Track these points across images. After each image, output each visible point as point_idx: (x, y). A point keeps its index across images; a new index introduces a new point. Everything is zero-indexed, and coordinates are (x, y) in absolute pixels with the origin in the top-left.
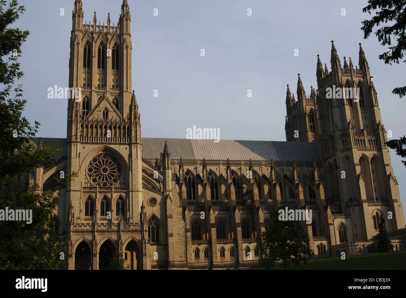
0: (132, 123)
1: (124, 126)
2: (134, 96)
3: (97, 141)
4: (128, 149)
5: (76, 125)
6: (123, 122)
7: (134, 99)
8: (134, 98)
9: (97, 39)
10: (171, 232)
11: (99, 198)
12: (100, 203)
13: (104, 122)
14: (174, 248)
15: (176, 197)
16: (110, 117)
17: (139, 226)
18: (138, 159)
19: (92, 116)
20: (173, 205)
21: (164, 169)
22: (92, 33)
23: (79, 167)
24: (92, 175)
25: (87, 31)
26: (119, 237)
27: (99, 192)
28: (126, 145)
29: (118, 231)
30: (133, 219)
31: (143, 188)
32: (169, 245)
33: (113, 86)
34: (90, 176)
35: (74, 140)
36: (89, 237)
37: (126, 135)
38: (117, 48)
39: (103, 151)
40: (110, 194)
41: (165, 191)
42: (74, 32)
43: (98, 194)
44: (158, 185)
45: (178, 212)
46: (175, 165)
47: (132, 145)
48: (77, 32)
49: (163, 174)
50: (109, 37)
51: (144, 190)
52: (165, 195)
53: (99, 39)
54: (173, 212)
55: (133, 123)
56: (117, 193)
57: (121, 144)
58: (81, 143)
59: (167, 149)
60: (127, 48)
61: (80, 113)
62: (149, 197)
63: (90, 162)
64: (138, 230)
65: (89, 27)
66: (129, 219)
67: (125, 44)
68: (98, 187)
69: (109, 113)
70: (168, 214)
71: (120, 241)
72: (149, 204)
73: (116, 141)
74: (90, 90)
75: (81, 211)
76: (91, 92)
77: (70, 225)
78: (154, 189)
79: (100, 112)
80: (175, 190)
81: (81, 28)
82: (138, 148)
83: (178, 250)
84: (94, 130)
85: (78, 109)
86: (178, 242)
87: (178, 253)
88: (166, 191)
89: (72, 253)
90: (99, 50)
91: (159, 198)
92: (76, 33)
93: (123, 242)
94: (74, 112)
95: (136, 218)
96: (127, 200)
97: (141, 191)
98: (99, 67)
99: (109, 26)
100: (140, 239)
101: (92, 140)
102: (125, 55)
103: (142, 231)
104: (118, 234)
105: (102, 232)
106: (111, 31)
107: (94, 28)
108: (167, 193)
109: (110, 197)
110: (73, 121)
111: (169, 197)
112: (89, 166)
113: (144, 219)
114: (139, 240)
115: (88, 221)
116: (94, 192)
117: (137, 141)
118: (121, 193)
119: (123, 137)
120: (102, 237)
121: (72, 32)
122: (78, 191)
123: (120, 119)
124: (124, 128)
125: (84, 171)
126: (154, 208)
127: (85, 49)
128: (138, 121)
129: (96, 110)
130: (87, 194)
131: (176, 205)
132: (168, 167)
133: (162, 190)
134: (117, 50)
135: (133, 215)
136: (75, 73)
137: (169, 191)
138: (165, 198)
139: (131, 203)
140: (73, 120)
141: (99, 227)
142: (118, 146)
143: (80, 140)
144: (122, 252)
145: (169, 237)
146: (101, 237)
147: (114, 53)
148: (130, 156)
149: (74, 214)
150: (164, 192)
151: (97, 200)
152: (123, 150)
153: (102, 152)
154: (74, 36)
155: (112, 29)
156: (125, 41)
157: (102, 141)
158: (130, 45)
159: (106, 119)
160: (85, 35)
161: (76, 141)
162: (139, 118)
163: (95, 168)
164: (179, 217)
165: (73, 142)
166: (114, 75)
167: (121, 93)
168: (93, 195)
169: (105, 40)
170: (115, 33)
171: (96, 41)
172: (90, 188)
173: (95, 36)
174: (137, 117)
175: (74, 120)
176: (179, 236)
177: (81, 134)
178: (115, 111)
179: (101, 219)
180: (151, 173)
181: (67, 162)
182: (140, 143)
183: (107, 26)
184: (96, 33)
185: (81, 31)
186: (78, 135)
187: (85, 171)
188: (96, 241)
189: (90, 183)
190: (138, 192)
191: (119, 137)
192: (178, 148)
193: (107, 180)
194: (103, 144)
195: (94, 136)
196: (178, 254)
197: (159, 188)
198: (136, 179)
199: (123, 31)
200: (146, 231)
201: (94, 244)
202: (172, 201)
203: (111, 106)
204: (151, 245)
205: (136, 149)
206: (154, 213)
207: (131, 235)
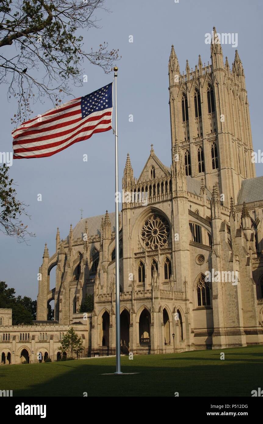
1: (166, 181)
4: (170, 206)
9: (191, 88)
10: (216, 293)
11: (148, 262)
12: (150, 267)
15: (226, 250)
16: (157, 175)
17: (150, 293)
18: (179, 214)
21: (212, 219)
22: (186, 84)
23: (130, 234)
24: (145, 239)
25: (181, 83)
27: (148, 256)
28: (168, 201)
30: (176, 282)
32: (213, 309)
34: (143, 240)
35: (124, 207)
36: (109, 307)
37: (168, 191)
39: (152, 212)
40: (157, 257)
43: (147, 258)
47: (174, 200)
50: (202, 80)
51: (192, 247)
52: (212, 250)
53: (193, 86)
56: (163, 254)
58: (131, 209)
62: (196, 255)
63: (143, 226)
64: (149, 297)
65: (183, 78)
68: (147, 252)
69: (156, 171)
71: (131, 311)
73: (160, 199)
74: (189, 143)
76: (190, 145)
79: (148, 172)
80: (224, 242)
82: (179, 202)
83: (230, 314)
86: (230, 304)
87: (230, 318)
88: (213, 245)
89: (94, 324)
90: (195, 97)
91: (207, 254)
93: (136, 311)
95: (179, 280)
97: (188, 249)
98: (196, 116)
99: (201, 68)
101: (140, 204)
103: (152, 299)
104: (131, 303)
106: (203, 73)
107: (188, 77)
109: (157, 259)
112: (142, 230)
113: (153, 285)
114: (150, 309)
115: (141, 287)
116: (143, 257)
117: (177, 195)
118: (167, 255)
119: (165, 193)
122: (130, 258)
123: (165, 174)
124: (166, 184)
126: (202, 266)
127: (182, 102)
129: (144, 171)
130: (138, 260)
131: (226, 259)
134: (211, 91)
137: (217, 245)
139: (174, 265)
142: (161, 204)
143: (130, 207)
144: (133, 322)
145: (213, 300)
148: (172, 212)
152: (165, 208)
153: (151, 214)
156: (215, 78)
159: (154, 177)
160: (180, 88)
161: (126, 208)
163: (148, 232)
165: (123, 210)
167: (217, 136)
168: (143, 260)
169: (197, 85)
170: (207, 74)
172: (141, 253)
173: (189, 85)
176: (230, 297)
183: (199, 70)
184: (189, 81)
185: (176, 86)
187: (138, 236)
188: (112, 312)
189: (143, 248)
190: (179, 251)
191: (163, 194)
193: (158, 242)
196: (231, 318)
205: (176, 204)
206: (202, 272)
207: (143, 304)
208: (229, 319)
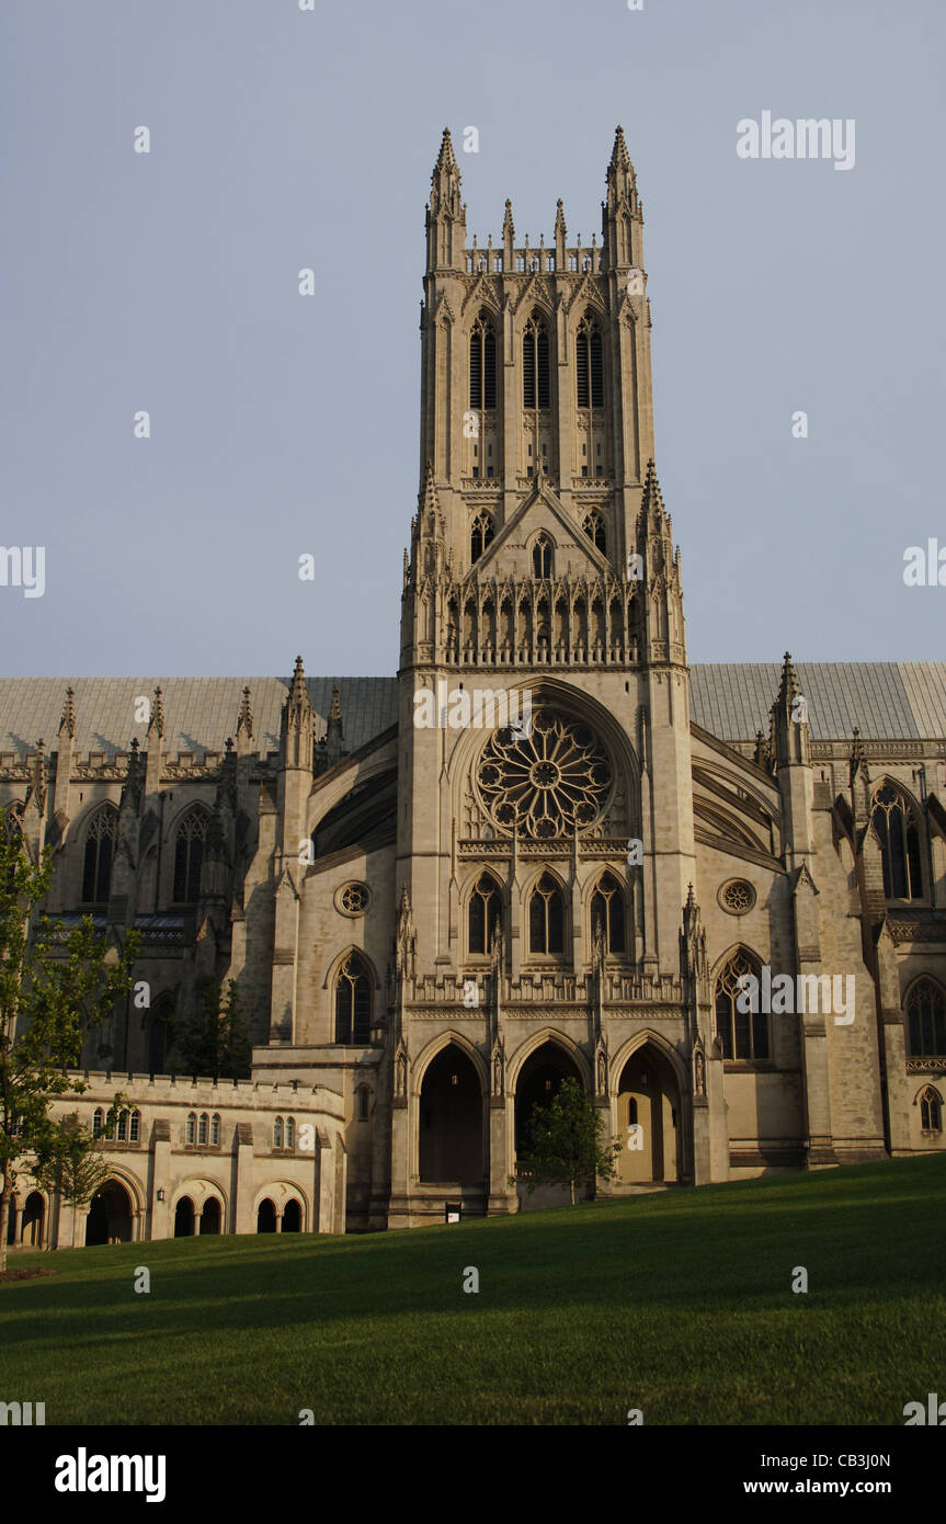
0: (649, 587)
1: (616, 597)
2: (654, 481)
3: (512, 659)
4: (634, 689)
5: (429, 603)
6: (611, 584)
7: (651, 492)
8: (654, 489)
9: (519, 300)
10: (816, 1016)
11: (524, 883)
12: (529, 900)
13: (538, 585)
14: (831, 1081)
15: (836, 874)
16: (560, 568)
17: (676, 987)
18: (675, 724)
19: (492, 565)
20: (823, 907)
21: (785, 764)
22: (499, 280)
23: (443, 763)
24: (495, 795)
25: (480, 274)
26: (596, 1030)
27: (524, 859)
28: (624, 671)
29: (591, 1008)
30: (658, 963)
31: (696, 840)
32: (808, 1072)
33: (584, 468)
34: (489, 797)
35: (422, 658)
36: (473, 1032)
37: (626, 634)
38: (595, 326)
39: (535, 699)
40: (566, 864)
41: (788, 851)
42: (433, 279)
43: (518, 864)
44: (762, 833)
45: (844, 938)
46: (835, 763)
47: (651, 672)
48: (444, 279)
49: (782, 786)
50: (564, 287)
51: (703, 849)
52: (789, 870)
53: (526, 297)
54: (821, 939)
55: (653, 586)
56: (596, 860)
57: (606, 671)
58: (452, 671)
59: (793, 684)
60: (633, 324)
61: (444, 557)
62: (721, 878)
63: (489, 745)
64: (674, 1001)
65: (487, 257)
66: (642, 963)
67: (625, 307)
68: (520, 841)
69: (557, 552)
70: (800, 945)
71: (599, 1048)
72: (725, 906)
73: (585, 659)
74: (498, 490)
75: (452, 933)
76: (501, 497)
77: (399, 980)
78: (743, 846)
79: (521, 551)
80: (828, 847)
81: (459, 263)
82: (674, 682)
83: (845, 1094)
84: (501, 620)
85: (436, 540)
86: (848, 1060)
87: (846, 1105)
88: (792, 854)
89: (405, 1092)
90: (528, 338)
91: (763, 879)
92: (440, 283)
93: (611, 1051)
94: (423, 554)
95: (669, 960)
96: (635, 888)
97: (692, 852)
98: (529, 403)
99: (564, 246)
100: (679, 1041)
101: (493, 659)
102: (626, 352)
103: (687, 1008)
104: (590, 1020)
105: (526, 1008)
106: (571, 264)
107: (507, 261)
108: (798, 860)
109: (566, 877)
110: (419, 589)
111: (803, 876)
112: (483, 759)
113: (696, 960)
114: (675, 1044)
116: (502, 861)
117: (667, 655)
118: (610, 862)
119: (613, 642)
120: (526, 1029)
121: (425, 280)
122: (441, 855)
123: (601, 571)
124: (616, 605)
125: (465, 780)
126: (746, 919)
127: (476, 338)
128: (669, 578)
129: (506, 543)
130: (474, 870)
131: (835, 906)
132: (799, 758)
133: (778, 854)
134: (596, 336)
135: (657, 950)
136: (440, 428)
137: (807, 853)
138: (789, 882)
139: (648, 902)
140: (418, 582)
141: (513, 990)
142: (593, 676)
143: (447, 661)
144: (607, 1091)
145: (807, 1039)
146: (524, 1032)
147: (586, 345)
148: (644, 713)
149: (413, 939)
150: (783, 855)
151: (514, 889)
152: (613, 693)
154: (434, 295)
155: (575, 259)
156: (623, 297)
157: (530, 659)
158: (645, 311)
159: (547, 576)
160: (473, 288)
161: (430, 661)
162: (675, 566)
163: (507, 767)
164: (847, 959)
165: (420, 667)
166: (587, 429)
167: (617, 494)
168: (501, 870)
169: (547, 301)
170: (585, 273)
171: (517, 305)
172: (489, 844)
173: (511, 288)
174: (668, 563)
175: (423, 583)
176: (849, 1037)
177: (450, 636)
178: (580, 546)
179: (534, 965)
180: (739, 788)
181: (397, 746)
182: (681, 663)
183: (555, 250)
184: (513, 275)
185: (458, 274)
186: (437, 642)
187: (469, 777)
188: (501, 1047)
189: (489, 825)
190: (675, 856)
191: (599, 643)
192: (848, 699)
193: (554, 812)
194: (533, 670)
195: (498, 644)
196: (850, 1108)
197: (769, 848)
198: (667, 804)
199: (616, 261)
200: (705, 1007)
201: (493, 1057)
202: (816, 892)
203: (564, 526)
204: (728, 1070)
205: (664, 687)
206: (745, 942)
207: (644, 1024)
208: (844, 1108)
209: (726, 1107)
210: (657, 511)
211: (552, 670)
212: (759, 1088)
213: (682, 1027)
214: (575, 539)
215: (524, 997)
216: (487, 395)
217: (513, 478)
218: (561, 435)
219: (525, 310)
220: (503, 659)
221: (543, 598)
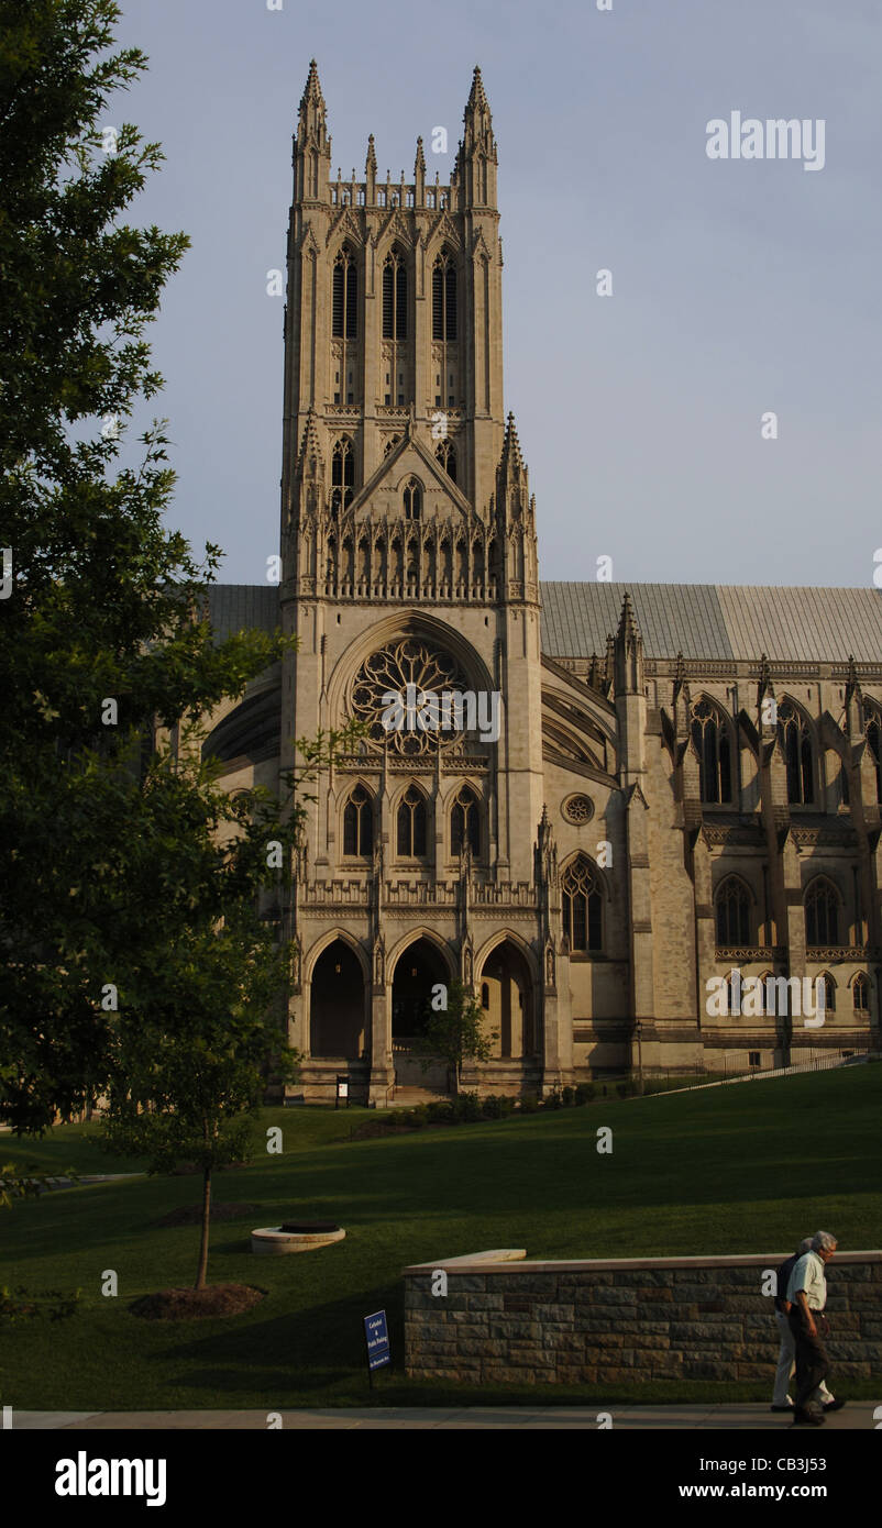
0: (508, 531)
1: (478, 540)
2: (513, 433)
3: (384, 594)
4: (492, 623)
5: (310, 540)
6: (474, 528)
7: (511, 444)
8: (514, 441)
9: (381, 233)
10: (645, 915)
11: (393, 793)
12: (397, 809)
13: (409, 526)
14: (655, 970)
15: (663, 791)
16: (428, 511)
17: (531, 893)
18: (528, 656)
19: (367, 505)
20: (652, 819)
21: (621, 692)
22: (362, 213)
23: (323, 686)
24: (367, 715)
25: (344, 207)
26: (463, 930)
27: (393, 773)
28: (484, 607)
29: (459, 910)
30: (509, 867)
31: (544, 759)
32: (636, 963)
33: (437, 398)
34: (361, 716)
35: (304, 590)
36: (357, 929)
37: (486, 574)
38: (450, 262)
39: (405, 630)
40: (430, 778)
41: (623, 770)
42: (300, 210)
43: (388, 777)
44: (597, 749)
45: (669, 847)
46: (659, 680)
47: (508, 609)
48: (312, 211)
49: (618, 711)
50: (423, 224)
51: (550, 767)
52: (623, 786)
53: (387, 232)
54: (650, 848)
55: (511, 531)
56: (456, 775)
57: (468, 607)
58: (330, 602)
59: (631, 621)
60: (487, 263)
61: (324, 498)
62: (563, 793)
63: (362, 669)
64: (529, 905)
65: (350, 190)
66: (496, 867)
67: (479, 247)
68: (390, 757)
69: (426, 497)
70: (632, 853)
71: (466, 945)
72: (568, 817)
73: (450, 595)
74: (358, 416)
75: (329, 838)
76: (361, 423)
77: (295, 883)
78: (583, 763)
79: (393, 494)
80: (657, 767)
81: (325, 195)
82: (528, 619)
83: (666, 981)
84: (375, 556)
85: (318, 482)
86: (669, 952)
87: (666, 990)
88: (626, 772)
89: (299, 981)
90: (388, 271)
91: (601, 795)
92: (307, 215)
93: (475, 948)
94: (305, 493)
95: (519, 864)
96: (490, 801)
97: (540, 769)
98: (388, 333)
99: (423, 184)
100: (533, 939)
101: (368, 593)
102: (479, 289)
103: (541, 911)
104: (458, 920)
105: (404, 909)
106: (429, 201)
107: (370, 195)
108: (632, 778)
109: (430, 789)
110: (302, 527)
111: (636, 793)
112: (356, 682)
113: (549, 870)
114: (530, 941)
115: (355, 871)
116: (374, 774)
117: (522, 594)
118: (471, 779)
119: (475, 580)
120: (403, 927)
121: (292, 210)
122: (320, 769)
123: (466, 516)
124: (478, 547)
125: (341, 702)
126: (584, 829)
127: (339, 269)
128: (526, 523)
129: (380, 485)
130: (349, 781)
131: (662, 819)
132: (635, 688)
133: (612, 769)
134: (451, 272)
135: (508, 856)
136: (305, 356)
137: (639, 772)
138: (624, 797)
139: (501, 814)
140: (301, 520)
141: (392, 894)
142: (456, 610)
143: (327, 592)
144: (472, 981)
145: (635, 934)
146: (401, 930)
147: (441, 280)
148: (501, 645)
149: (306, 848)
150: (618, 773)
151: (385, 799)
152: (474, 627)
153: (400, 634)
154: (300, 226)
155: (433, 197)
156: (478, 237)
157: (401, 594)
158: (498, 251)
159: (416, 516)
160: (337, 220)
161: (311, 594)
162: (531, 512)
163: (379, 690)
164: (672, 865)
165: (303, 599)
166: (441, 360)
167: (468, 424)
168: (373, 782)
169: (406, 236)
170: (442, 210)
171: (378, 240)
172: (362, 759)
173: (373, 222)
174: (525, 510)
175: (306, 521)
176: (671, 932)
177: (329, 570)
178: (446, 490)
179: (401, 866)
180: (571, 706)
181: (281, 667)
182: (534, 601)
183: (414, 187)
184: (375, 211)
185: (323, 207)
186: (318, 576)
187: (345, 698)
188: (382, 943)
189: (363, 741)
190: (526, 774)
191: (462, 581)
192: (670, 618)
194: (403, 604)
195: (373, 579)
196: (669, 993)
197: (602, 762)
198: (520, 727)
199: (471, 201)
200: (556, 911)
201: (375, 952)
202: (647, 808)
203: (433, 472)
204: (574, 960)
205: (519, 622)
206: (584, 849)
207: (502, 925)
208: (665, 994)
209: (572, 996)
210: (516, 461)
211: (420, 605)
212: (594, 976)
213: (536, 928)
214: (442, 484)
215: (401, 900)
216: (349, 323)
217: (372, 406)
218: (417, 367)
219: (386, 243)
220: (376, 593)
221: (413, 538)
